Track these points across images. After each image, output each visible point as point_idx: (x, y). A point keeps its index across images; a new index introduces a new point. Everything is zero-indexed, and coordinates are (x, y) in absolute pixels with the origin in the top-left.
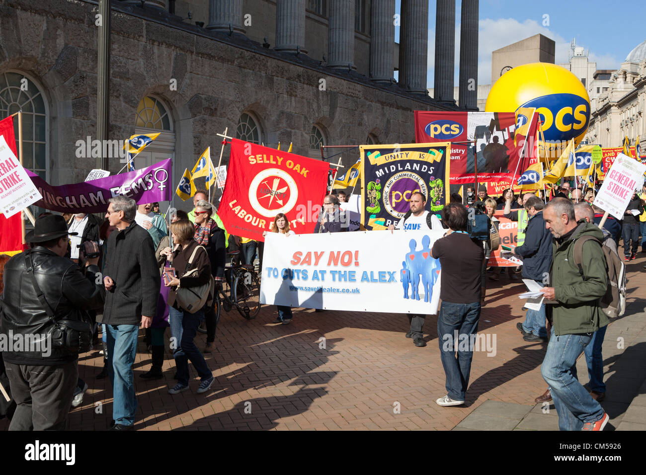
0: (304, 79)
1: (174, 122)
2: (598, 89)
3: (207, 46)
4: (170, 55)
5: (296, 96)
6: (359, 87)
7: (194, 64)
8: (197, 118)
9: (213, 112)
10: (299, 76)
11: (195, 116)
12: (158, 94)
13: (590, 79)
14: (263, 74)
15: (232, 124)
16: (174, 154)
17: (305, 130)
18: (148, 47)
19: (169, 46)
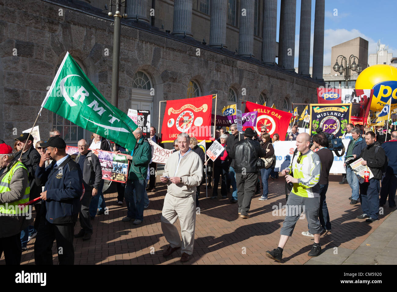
0: (225, 62)
1: (153, 85)
3: (172, 43)
4: (151, 48)
5: (220, 71)
6: (256, 67)
7: (165, 53)
9: (174, 80)
10: (222, 60)
11: (165, 82)
12: (145, 70)
13: (389, 63)
14: (202, 59)
15: (185, 86)
16: (152, 103)
17: (225, 90)
18: (140, 44)
19: (151, 43)
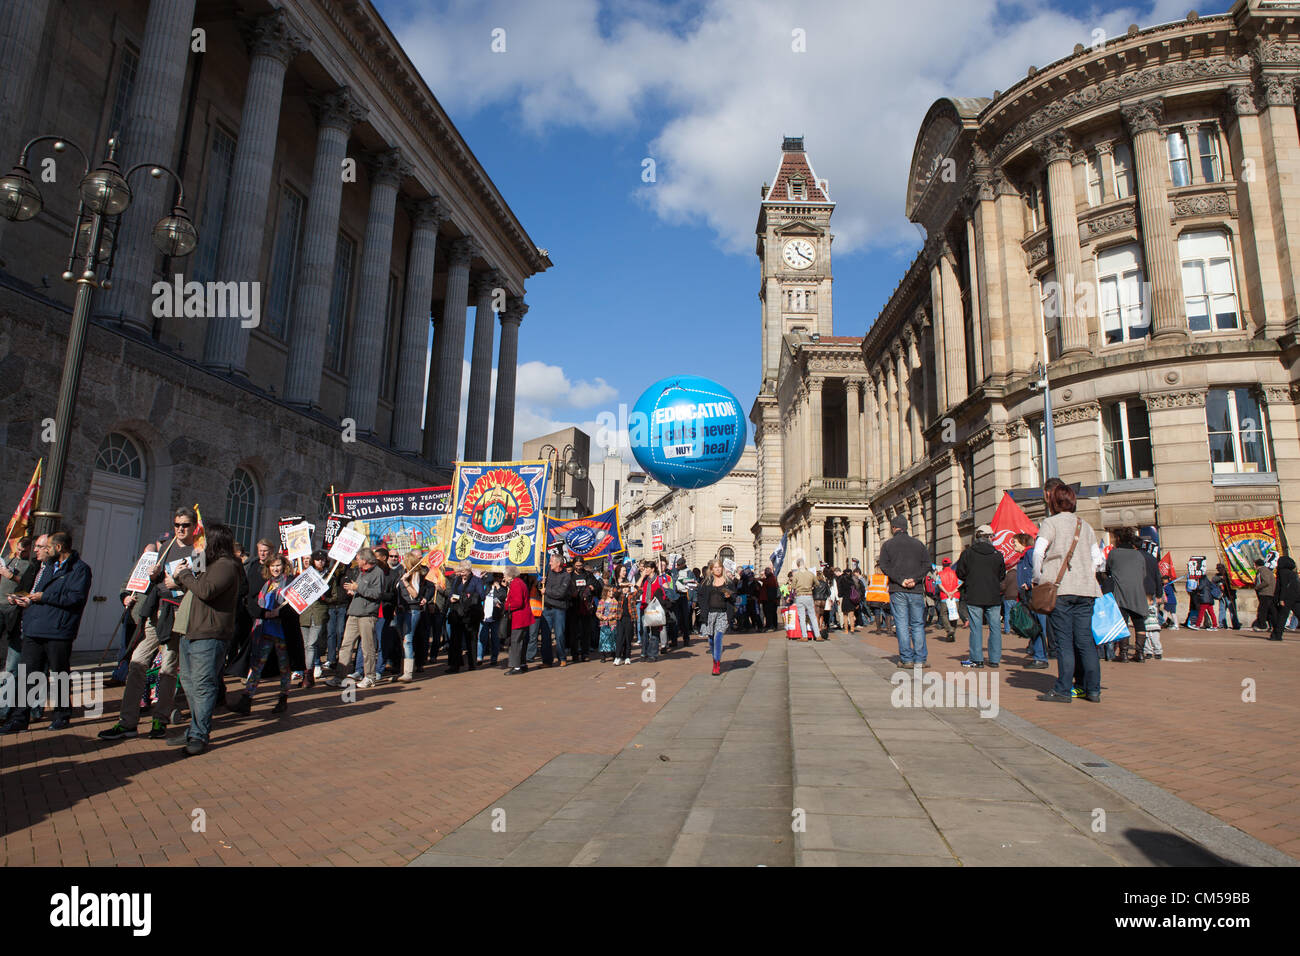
0: (317, 435)
1: (147, 468)
2: (632, 491)
3: (202, 380)
4: (152, 385)
5: (306, 454)
6: (381, 453)
7: (183, 400)
8: (179, 465)
9: (200, 461)
10: (311, 431)
11: (178, 462)
12: (130, 431)
13: (624, 482)
14: (268, 423)
15: (224, 478)
16: (142, 510)
17: (313, 494)
18: (125, 372)
19: (152, 373)
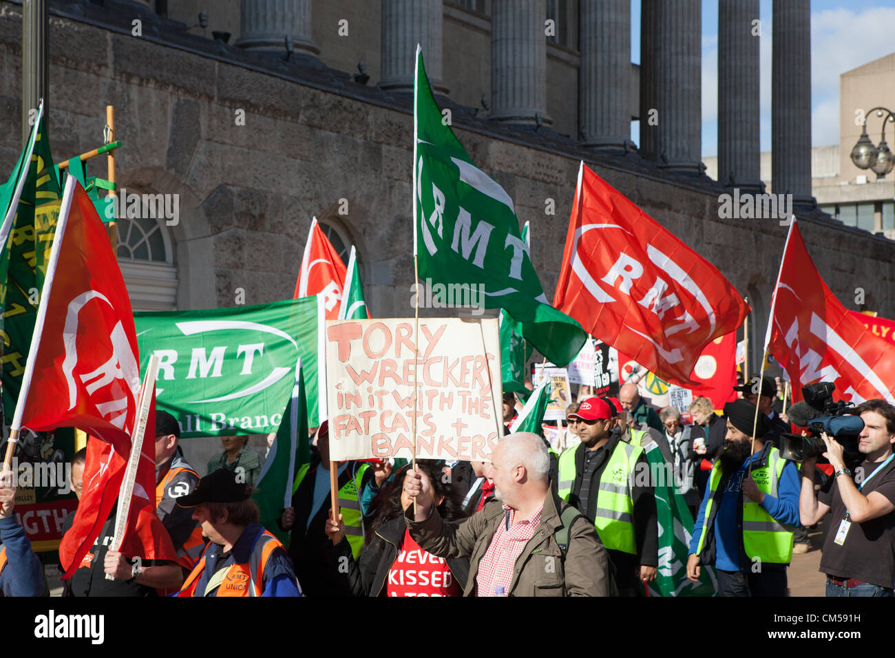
1: (175, 244)
3: (243, 83)
4: (163, 104)
6: (559, 161)
7: (215, 122)
8: (224, 234)
9: (256, 222)
11: (220, 230)
12: (139, 186)
14: (359, 139)
18: (119, 89)
19: (162, 84)
